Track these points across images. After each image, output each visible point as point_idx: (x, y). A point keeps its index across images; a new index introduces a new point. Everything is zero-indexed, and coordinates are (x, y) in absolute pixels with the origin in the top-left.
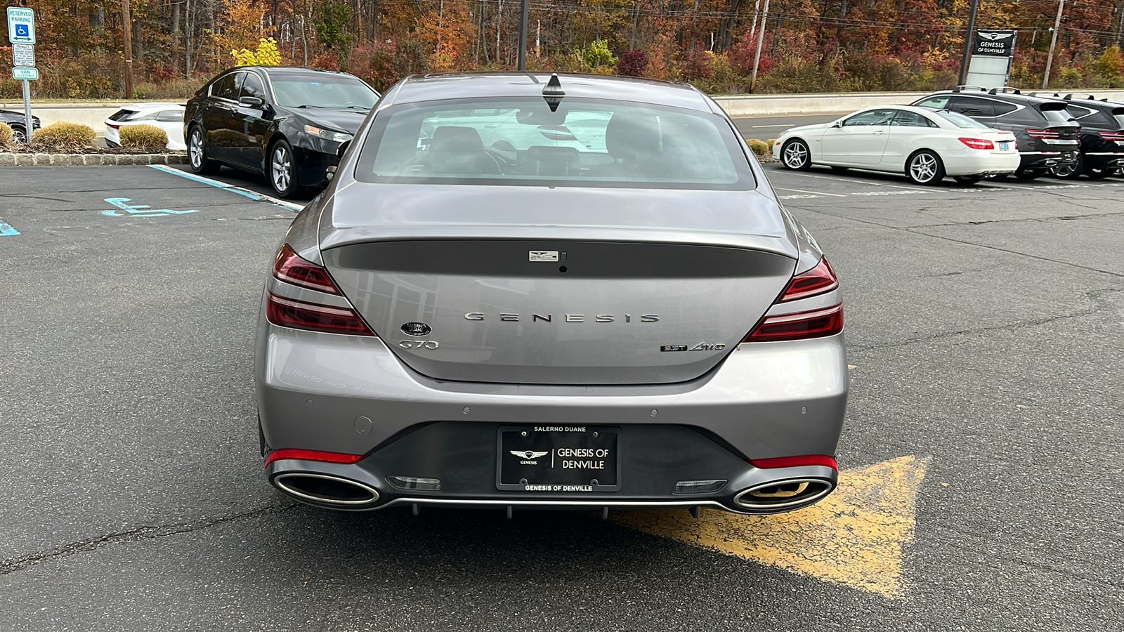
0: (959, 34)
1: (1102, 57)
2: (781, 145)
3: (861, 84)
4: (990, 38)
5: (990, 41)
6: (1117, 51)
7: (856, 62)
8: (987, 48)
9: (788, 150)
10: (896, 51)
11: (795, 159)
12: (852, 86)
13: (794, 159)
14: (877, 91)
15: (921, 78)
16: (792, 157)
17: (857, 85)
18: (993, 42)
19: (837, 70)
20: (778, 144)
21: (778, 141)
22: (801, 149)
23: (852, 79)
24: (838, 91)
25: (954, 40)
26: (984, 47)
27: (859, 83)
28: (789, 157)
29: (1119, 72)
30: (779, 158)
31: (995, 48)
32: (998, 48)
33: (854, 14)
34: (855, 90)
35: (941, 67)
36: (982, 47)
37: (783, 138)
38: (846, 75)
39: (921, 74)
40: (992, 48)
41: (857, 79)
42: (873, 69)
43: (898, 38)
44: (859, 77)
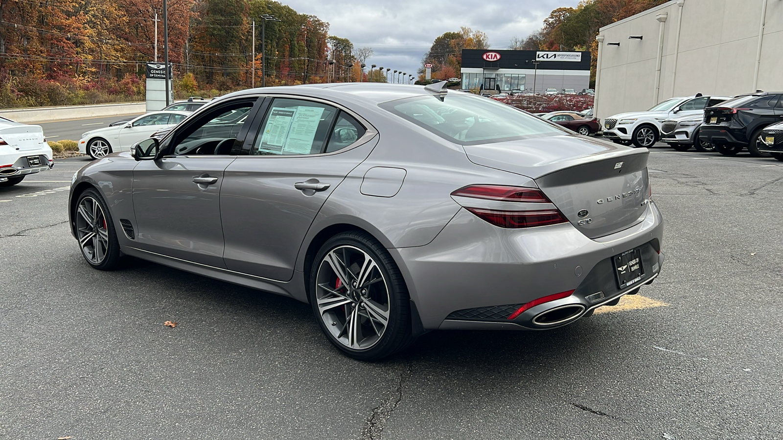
0: (93, 65)
1: (184, 80)
2: (86, 143)
3: (34, 101)
4: (156, 68)
5: (157, 70)
6: (191, 77)
7: (27, 85)
8: (156, 74)
9: (93, 146)
10: (50, 77)
11: (100, 152)
12: (27, 103)
13: (98, 153)
14: (47, 106)
15: (77, 96)
16: (97, 151)
17: (31, 102)
18: (158, 70)
19: (13, 91)
20: (83, 142)
21: (82, 140)
22: (103, 145)
23: (26, 98)
24: (17, 107)
25: (90, 69)
26: (154, 74)
27: (32, 101)
28: (94, 151)
29: (195, 89)
30: (86, 153)
31: (161, 74)
32: (162, 74)
33: (13, 50)
34: (31, 106)
35: (88, 88)
36: (152, 74)
37: (86, 138)
38: (21, 95)
39: (77, 93)
40: (158, 74)
41: (30, 98)
42: (41, 90)
43: (51, 68)
44: (32, 96)
